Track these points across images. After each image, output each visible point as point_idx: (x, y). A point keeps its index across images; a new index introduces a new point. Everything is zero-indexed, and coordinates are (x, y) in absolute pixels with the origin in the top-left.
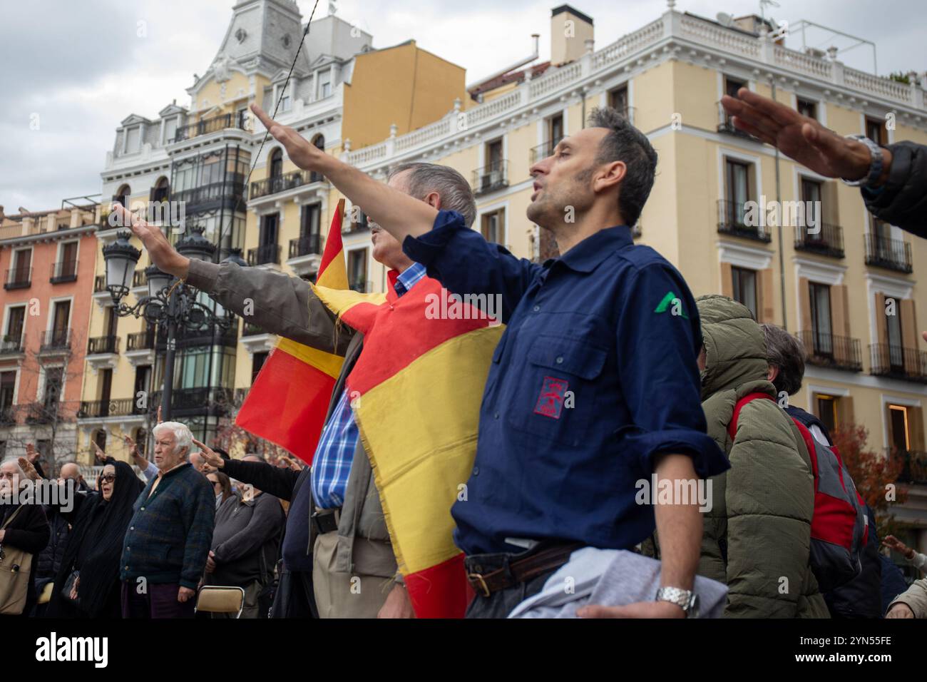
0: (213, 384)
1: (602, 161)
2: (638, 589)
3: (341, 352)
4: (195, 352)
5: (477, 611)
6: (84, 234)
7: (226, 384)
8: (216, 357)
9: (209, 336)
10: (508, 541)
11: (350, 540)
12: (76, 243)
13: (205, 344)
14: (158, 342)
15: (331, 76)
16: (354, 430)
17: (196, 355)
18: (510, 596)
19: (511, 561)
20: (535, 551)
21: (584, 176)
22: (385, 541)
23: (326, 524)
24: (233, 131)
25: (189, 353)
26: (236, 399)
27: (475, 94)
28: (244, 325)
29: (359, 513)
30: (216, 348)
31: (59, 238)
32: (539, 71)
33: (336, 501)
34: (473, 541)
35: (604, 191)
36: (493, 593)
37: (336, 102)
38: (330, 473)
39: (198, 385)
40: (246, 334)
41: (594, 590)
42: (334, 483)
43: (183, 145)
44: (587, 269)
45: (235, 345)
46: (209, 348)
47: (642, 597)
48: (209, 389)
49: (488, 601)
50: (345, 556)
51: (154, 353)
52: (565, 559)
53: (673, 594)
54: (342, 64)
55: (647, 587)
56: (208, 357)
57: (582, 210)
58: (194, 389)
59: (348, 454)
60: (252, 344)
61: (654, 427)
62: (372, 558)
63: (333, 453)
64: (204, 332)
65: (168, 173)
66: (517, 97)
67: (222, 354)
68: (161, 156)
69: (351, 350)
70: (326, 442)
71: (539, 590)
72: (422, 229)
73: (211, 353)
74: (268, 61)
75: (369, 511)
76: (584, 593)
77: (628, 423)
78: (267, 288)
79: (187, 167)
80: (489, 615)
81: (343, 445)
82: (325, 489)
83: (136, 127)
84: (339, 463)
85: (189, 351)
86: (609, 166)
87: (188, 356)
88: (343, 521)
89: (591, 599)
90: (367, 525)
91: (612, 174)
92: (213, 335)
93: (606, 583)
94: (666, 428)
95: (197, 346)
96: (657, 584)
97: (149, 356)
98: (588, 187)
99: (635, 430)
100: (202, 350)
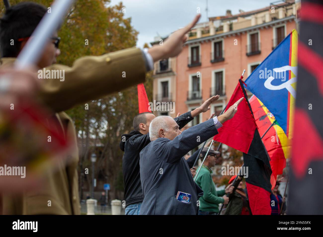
6: (288, 21)
12: (284, 27)
31: (274, 25)
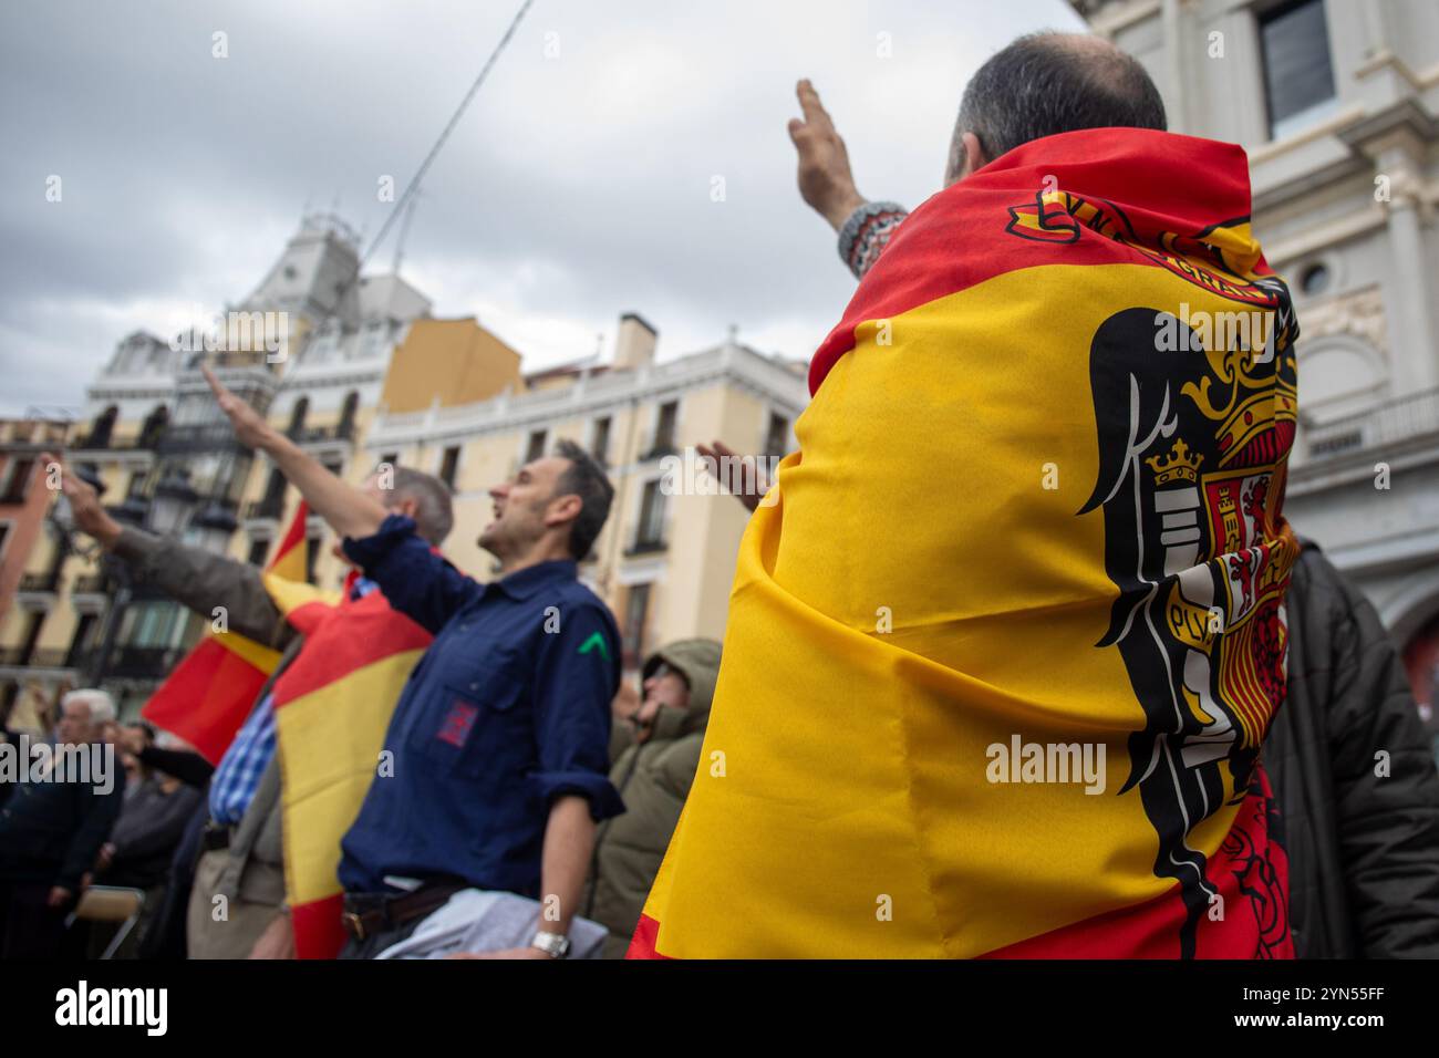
1: (559, 494)
2: (511, 934)
3: (281, 648)
5: (348, 953)
10: (390, 880)
11: (240, 863)
15: (381, 334)
16: (271, 742)
18: (382, 939)
19: (390, 902)
20: (418, 892)
21: (538, 507)
22: (278, 865)
23: (218, 841)
24: (259, 370)
27: (532, 381)
29: (257, 833)
32: (597, 372)
33: (234, 816)
34: (355, 877)
35: (556, 524)
36: (367, 935)
37: (381, 360)
38: (234, 784)
41: (465, 937)
42: (237, 796)
43: (196, 373)
44: (521, 595)
47: (515, 943)
49: (360, 944)
50: (230, 880)
52: (443, 901)
53: (544, 942)
54: (394, 324)
55: (522, 933)
56: (172, 614)
57: (535, 538)
59: (259, 766)
61: (558, 766)
62: (262, 883)
63: (242, 765)
65: (170, 402)
66: (568, 394)
68: (166, 381)
69: (291, 650)
70: (237, 751)
71: (409, 935)
72: (367, 530)
74: (314, 305)
75: (269, 831)
76: (453, 938)
77: (533, 761)
78: (209, 571)
79: (195, 400)
80: (360, 957)
81: (256, 755)
82: (225, 801)
83: (144, 345)
84: (247, 775)
86: (564, 500)
88: (238, 839)
89: (460, 947)
90: (264, 847)
91: (566, 508)
93: (478, 929)
94: (569, 769)
96: (533, 928)
98: (541, 518)
99: (539, 769)
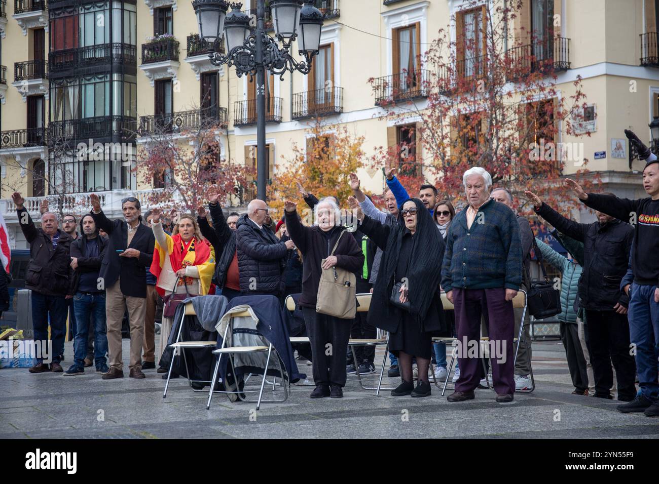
0: (116, 112)
4: (93, 81)
7: (128, 112)
8: (116, 85)
9: (107, 63)
13: (104, 73)
14: (50, 70)
17: (95, 84)
25: (87, 82)
26: (140, 127)
28: (143, 52)
30: (115, 77)
39: (100, 114)
40: (146, 61)
45: (134, 73)
46: (108, 76)
48: (111, 118)
51: (47, 82)
56: (108, 85)
58: (95, 118)
60: (153, 71)
64: (100, 60)
67: (122, 82)
73: (111, 82)
85: (86, 80)
87: (85, 85)
92: (112, 63)
95: (96, 74)
97: (42, 86)
100: (101, 78)
